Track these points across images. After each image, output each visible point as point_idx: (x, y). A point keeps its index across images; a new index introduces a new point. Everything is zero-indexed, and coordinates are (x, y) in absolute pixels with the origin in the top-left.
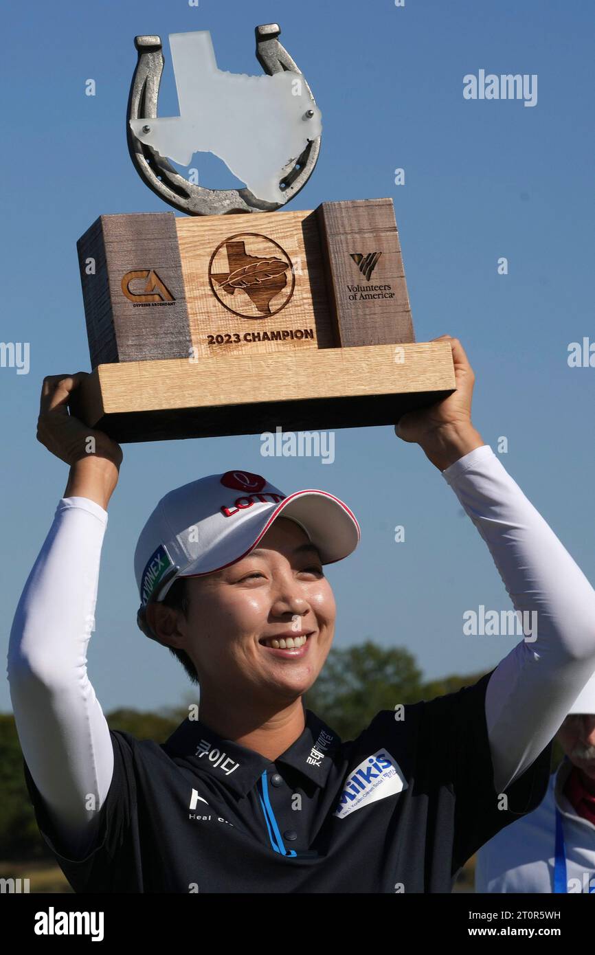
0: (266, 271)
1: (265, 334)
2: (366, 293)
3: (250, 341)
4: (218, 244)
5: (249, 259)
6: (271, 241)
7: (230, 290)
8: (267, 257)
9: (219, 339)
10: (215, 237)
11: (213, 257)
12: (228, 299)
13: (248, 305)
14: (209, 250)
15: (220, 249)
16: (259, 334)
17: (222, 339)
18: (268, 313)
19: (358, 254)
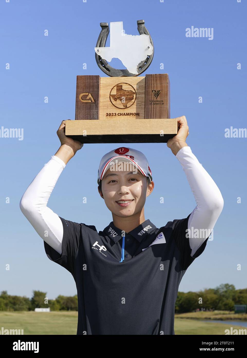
0: (128, 94)
1: (124, 113)
2: (155, 103)
3: (119, 115)
4: (114, 86)
5: (123, 91)
6: (131, 85)
7: (116, 100)
8: (129, 90)
9: (110, 114)
10: (113, 84)
11: (112, 90)
12: (114, 102)
13: (120, 105)
14: (111, 87)
15: (115, 87)
16: (122, 113)
17: (111, 115)
18: (126, 107)
19: (154, 91)
